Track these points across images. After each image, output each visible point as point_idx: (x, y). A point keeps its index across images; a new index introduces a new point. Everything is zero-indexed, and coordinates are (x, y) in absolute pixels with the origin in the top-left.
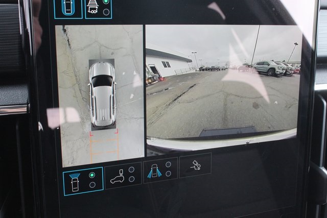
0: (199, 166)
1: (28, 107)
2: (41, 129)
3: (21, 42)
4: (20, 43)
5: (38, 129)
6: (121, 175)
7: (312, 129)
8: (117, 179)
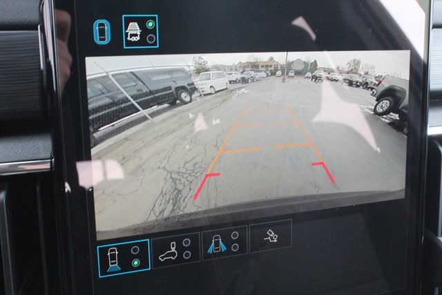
0: (275, 237)
1: (51, 162)
2: (68, 191)
3: (42, 78)
4: (41, 81)
5: (65, 190)
6: (173, 249)
7: (425, 186)
8: (168, 255)
